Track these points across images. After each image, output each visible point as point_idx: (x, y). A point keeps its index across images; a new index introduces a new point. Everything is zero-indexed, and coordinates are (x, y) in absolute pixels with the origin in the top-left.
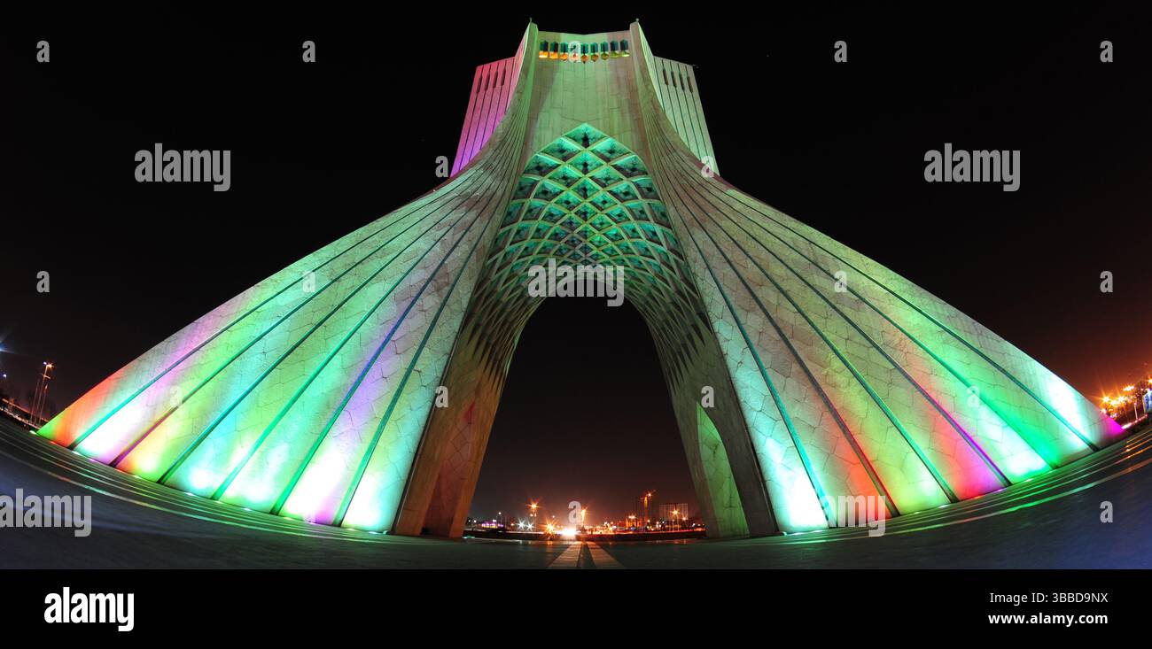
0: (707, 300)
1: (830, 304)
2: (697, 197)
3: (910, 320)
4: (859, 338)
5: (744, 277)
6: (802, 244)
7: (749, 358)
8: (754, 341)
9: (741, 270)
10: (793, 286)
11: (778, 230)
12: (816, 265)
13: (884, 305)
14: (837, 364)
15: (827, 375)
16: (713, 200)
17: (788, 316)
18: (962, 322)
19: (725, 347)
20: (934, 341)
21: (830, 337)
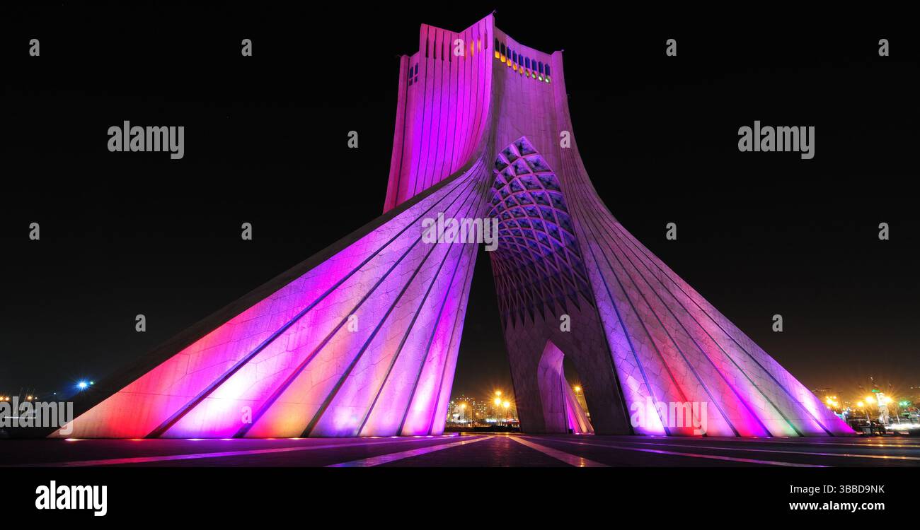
0: (595, 287)
1: (668, 308)
2: (595, 220)
3: (713, 329)
4: (682, 331)
5: (620, 280)
6: (655, 270)
7: (619, 328)
8: (624, 319)
9: (619, 276)
10: (648, 293)
11: (643, 257)
12: (662, 283)
13: (698, 316)
14: (670, 343)
15: (665, 347)
16: (605, 225)
17: (643, 309)
18: (743, 338)
19: (604, 318)
20: (724, 344)
21: (667, 327)
